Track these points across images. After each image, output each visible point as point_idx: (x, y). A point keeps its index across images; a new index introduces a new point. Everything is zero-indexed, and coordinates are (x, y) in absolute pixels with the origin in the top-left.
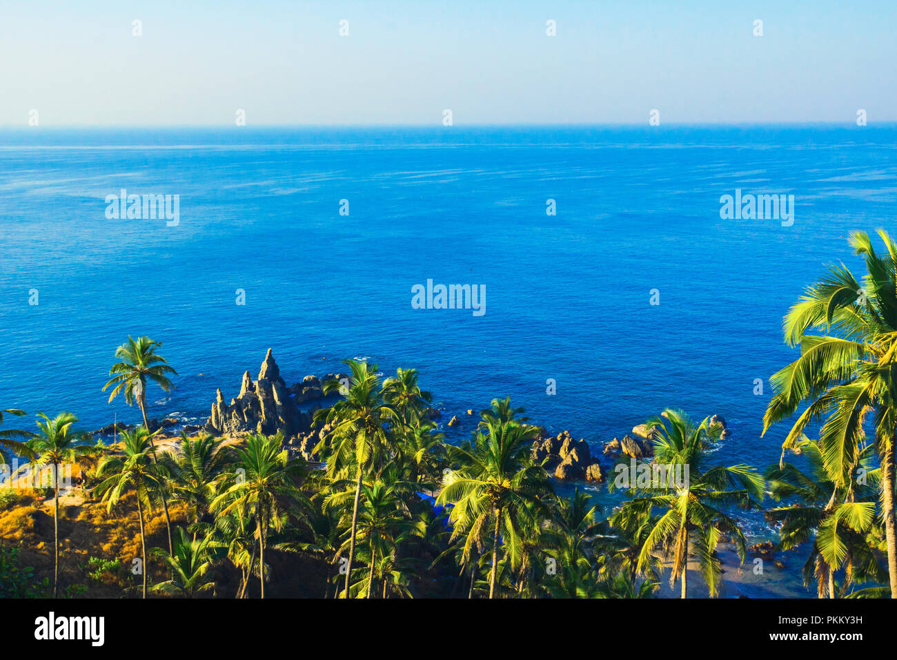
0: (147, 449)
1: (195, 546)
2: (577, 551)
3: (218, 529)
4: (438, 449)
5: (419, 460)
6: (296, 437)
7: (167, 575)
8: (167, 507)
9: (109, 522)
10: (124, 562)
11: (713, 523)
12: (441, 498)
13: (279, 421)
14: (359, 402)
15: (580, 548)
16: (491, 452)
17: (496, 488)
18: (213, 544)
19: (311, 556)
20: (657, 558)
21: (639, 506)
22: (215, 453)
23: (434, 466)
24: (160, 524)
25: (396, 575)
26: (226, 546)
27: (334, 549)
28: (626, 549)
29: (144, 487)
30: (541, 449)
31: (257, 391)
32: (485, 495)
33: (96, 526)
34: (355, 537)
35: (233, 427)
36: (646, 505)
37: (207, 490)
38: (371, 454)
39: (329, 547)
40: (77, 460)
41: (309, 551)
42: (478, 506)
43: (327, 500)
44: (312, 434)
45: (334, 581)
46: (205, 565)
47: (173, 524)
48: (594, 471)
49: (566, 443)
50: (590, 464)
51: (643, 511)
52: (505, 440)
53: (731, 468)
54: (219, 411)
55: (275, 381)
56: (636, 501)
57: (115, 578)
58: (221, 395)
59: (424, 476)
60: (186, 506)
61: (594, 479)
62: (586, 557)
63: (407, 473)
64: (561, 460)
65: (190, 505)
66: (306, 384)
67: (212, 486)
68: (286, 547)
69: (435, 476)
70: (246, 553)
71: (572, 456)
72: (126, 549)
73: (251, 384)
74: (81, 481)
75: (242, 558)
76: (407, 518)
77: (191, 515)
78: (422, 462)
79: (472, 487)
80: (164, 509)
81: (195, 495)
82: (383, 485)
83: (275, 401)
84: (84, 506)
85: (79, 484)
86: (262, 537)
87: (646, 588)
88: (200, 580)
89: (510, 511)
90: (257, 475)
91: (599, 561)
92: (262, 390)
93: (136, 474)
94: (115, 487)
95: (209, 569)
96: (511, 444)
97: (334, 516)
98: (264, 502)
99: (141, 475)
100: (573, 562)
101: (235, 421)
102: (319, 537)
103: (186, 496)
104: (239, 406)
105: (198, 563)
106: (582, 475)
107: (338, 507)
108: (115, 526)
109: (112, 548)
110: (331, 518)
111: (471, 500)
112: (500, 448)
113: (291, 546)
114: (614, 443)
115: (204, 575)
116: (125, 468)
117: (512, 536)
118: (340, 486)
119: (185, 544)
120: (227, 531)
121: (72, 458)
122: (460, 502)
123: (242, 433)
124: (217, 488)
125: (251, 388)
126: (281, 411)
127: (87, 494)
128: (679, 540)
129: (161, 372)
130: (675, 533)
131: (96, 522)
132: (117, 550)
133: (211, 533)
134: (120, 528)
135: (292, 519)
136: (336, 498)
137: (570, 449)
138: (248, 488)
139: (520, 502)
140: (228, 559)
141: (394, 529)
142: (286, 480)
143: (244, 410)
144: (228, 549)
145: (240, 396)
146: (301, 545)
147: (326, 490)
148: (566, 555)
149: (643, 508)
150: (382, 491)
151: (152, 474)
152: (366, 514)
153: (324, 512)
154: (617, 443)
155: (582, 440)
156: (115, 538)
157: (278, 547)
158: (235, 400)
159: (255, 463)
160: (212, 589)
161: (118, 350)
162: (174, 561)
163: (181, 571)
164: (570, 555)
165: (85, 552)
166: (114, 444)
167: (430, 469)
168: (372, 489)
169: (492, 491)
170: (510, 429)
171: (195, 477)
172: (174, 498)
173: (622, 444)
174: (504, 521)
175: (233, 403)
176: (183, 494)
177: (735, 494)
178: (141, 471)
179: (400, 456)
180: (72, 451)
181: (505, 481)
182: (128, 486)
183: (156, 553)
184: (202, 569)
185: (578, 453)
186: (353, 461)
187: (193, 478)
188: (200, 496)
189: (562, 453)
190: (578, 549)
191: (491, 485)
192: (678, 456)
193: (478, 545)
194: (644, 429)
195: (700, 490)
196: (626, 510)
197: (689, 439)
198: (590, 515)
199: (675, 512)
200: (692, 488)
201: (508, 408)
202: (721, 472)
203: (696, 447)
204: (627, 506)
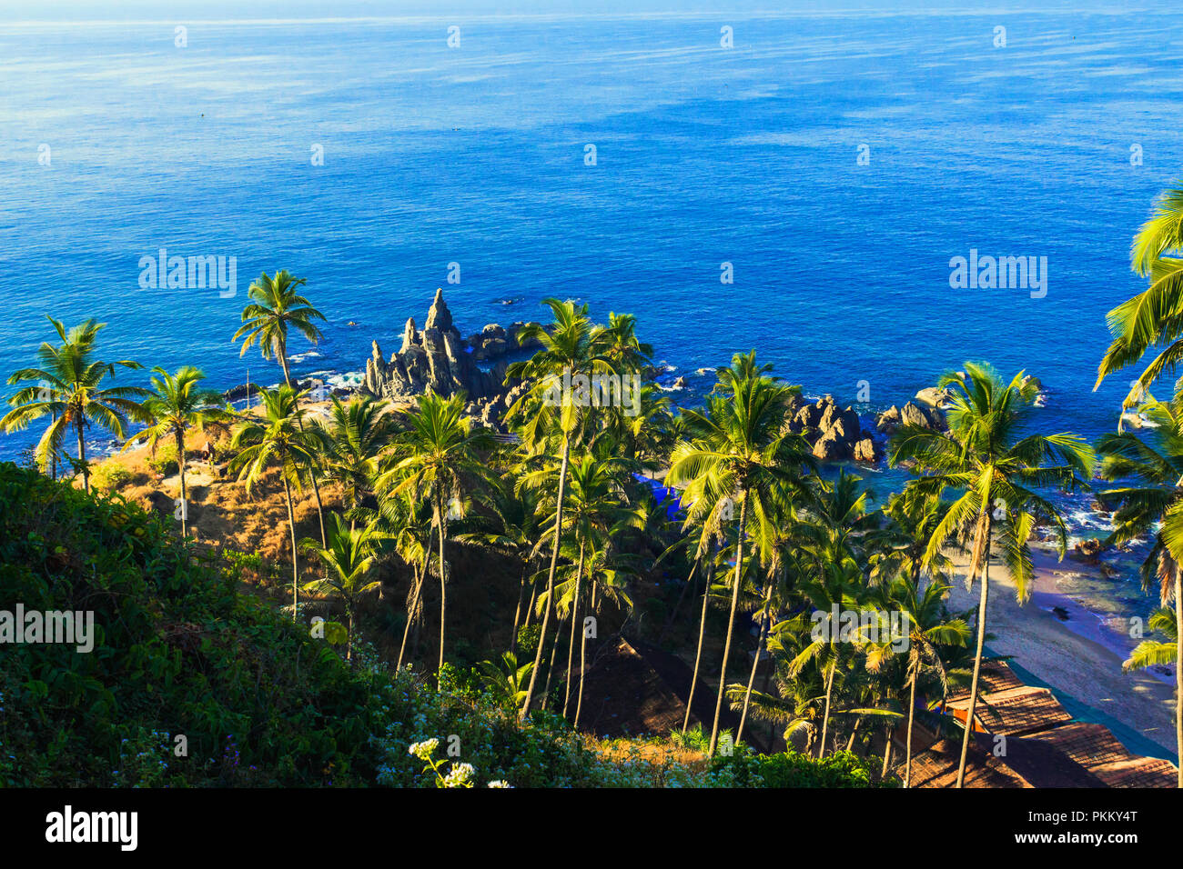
0: (292, 415)
1: (355, 536)
2: (842, 549)
3: (383, 516)
4: (660, 419)
5: (636, 432)
6: (476, 403)
7: (320, 572)
8: (317, 488)
9: (245, 506)
10: (266, 556)
11: (1025, 509)
12: (670, 477)
13: (453, 383)
14: (564, 354)
15: (846, 546)
16: (736, 416)
17: (743, 463)
18: (378, 535)
19: (500, 551)
20: (947, 558)
21: (928, 486)
22: (375, 421)
23: (657, 440)
24: (309, 510)
25: (610, 575)
26: (394, 537)
27: (530, 543)
28: (906, 546)
29: (291, 461)
30: (796, 420)
31: (424, 344)
32: (729, 472)
33: (229, 512)
34: (560, 524)
35: (395, 391)
36: (937, 485)
37: (367, 468)
38: (580, 421)
39: (524, 540)
40: (205, 426)
41: (499, 545)
42: (719, 485)
43: (521, 480)
44: (496, 400)
45: (531, 582)
46: (369, 559)
47: (325, 510)
48: (865, 448)
49: (828, 412)
50: (860, 439)
51: (933, 493)
52: (754, 402)
53: (1050, 438)
54: (376, 369)
55: (446, 331)
56: (925, 479)
57: (255, 575)
58: (378, 349)
59: (643, 453)
60: (341, 487)
61: (864, 458)
62: (853, 557)
63: (622, 448)
64: (821, 434)
65: (345, 486)
66: (488, 334)
67: (373, 462)
68: (469, 539)
69: (658, 453)
70: (419, 546)
71: (836, 429)
72: (267, 540)
73: (416, 335)
74: (208, 455)
75: (413, 553)
76: (623, 503)
77: (348, 499)
78: (640, 434)
79: (711, 462)
80: (313, 491)
81: (352, 473)
82: (593, 460)
83: (447, 357)
84: (214, 486)
85: (206, 458)
86: (442, 524)
87: (934, 593)
88: (361, 579)
89: (760, 493)
90: (433, 446)
91: (870, 562)
92: (431, 342)
93: (281, 445)
94: (254, 460)
95: (373, 564)
96: (761, 407)
97: (530, 501)
98: (443, 478)
99: (287, 446)
100: (838, 561)
101: (397, 383)
102: (510, 528)
103: (342, 474)
104: (401, 363)
105: (359, 559)
106: (848, 454)
107: (535, 490)
108: (253, 512)
109: (250, 538)
110: (526, 504)
111: (711, 479)
112: (747, 412)
113: (475, 538)
114: (892, 412)
115: (366, 572)
116: (267, 436)
117: (762, 524)
118: (535, 463)
119: (343, 533)
120: (394, 518)
121: (200, 424)
122: (696, 480)
123: (405, 397)
124: (380, 465)
125: (417, 340)
126: (455, 369)
127: (217, 472)
128: (978, 531)
129: (306, 317)
130: (973, 522)
131: (229, 506)
132: (256, 540)
133: (375, 521)
134: (259, 515)
135: (476, 504)
136: (533, 479)
137: (833, 419)
138: (423, 463)
139: (773, 481)
140: (396, 554)
141: (608, 517)
142: (469, 455)
143: (408, 369)
144: (396, 541)
145: (403, 351)
146: (488, 536)
147: (517, 469)
148: (827, 553)
149: (932, 489)
150: (592, 470)
151: (300, 445)
152: (573, 497)
153: (516, 496)
154: (896, 412)
155: (849, 409)
156: (253, 526)
157: (458, 538)
158: (397, 355)
159: (431, 431)
160: (376, 591)
161: (251, 288)
162: (329, 555)
163: (338, 567)
164: (833, 554)
165: (217, 543)
166: (248, 409)
167: (651, 443)
168: (580, 467)
169: (737, 466)
170: (760, 388)
171: (351, 450)
172: (325, 477)
173: (903, 413)
174: (752, 504)
175: (393, 359)
176: (337, 473)
177: (1055, 471)
178: (287, 441)
179: (617, 422)
180: (199, 416)
181: (754, 454)
182: (271, 461)
183: (307, 545)
184: (365, 565)
185: (844, 426)
186: (557, 429)
187: (349, 452)
188: (359, 475)
189: (823, 425)
190: (843, 546)
191: (735, 459)
192: (981, 422)
193: (719, 536)
194: (932, 394)
195: (1009, 466)
196: (910, 491)
197: (997, 400)
198: (860, 504)
199: (975, 494)
200: (997, 463)
201: (753, 365)
202: (1038, 443)
203: (1004, 410)
204: (913, 487)
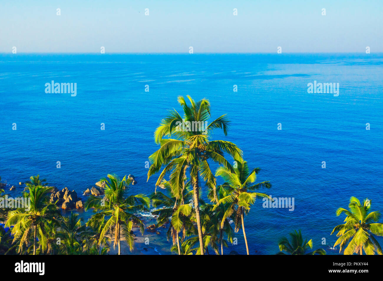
2: (73, 239)
11: (130, 220)
12: (7, 224)
15: (75, 238)
17: (34, 216)
20: (108, 238)
21: (99, 216)
23: (4, 210)
28: (95, 236)
30: (55, 197)
32: (29, 220)
36: (102, 216)
42: (25, 225)
48: (79, 204)
49: (66, 193)
50: (78, 201)
51: (101, 218)
52: (37, 194)
53: (136, 196)
56: (97, 214)
61: (79, 207)
62: (77, 241)
64: (64, 200)
69: (4, 214)
71: (69, 198)
79: (22, 217)
87: (104, 251)
89: (41, 226)
91: (83, 242)
96: (39, 196)
100: (72, 244)
106: (74, 206)
111: (22, 223)
112: (35, 198)
114: (88, 190)
117: (42, 237)
122: (17, 224)
128: (116, 228)
130: (115, 226)
137: (68, 195)
139: (45, 221)
148: (68, 241)
154: (89, 190)
155: (73, 191)
164: (70, 242)
167: (2, 212)
169: (32, 218)
170: (39, 189)
173: (91, 190)
174: (38, 230)
177: (138, 206)
181: (38, 213)
185: (72, 197)
189: (65, 197)
190: (74, 238)
191: (31, 215)
192: (114, 193)
193: (27, 243)
194: (100, 183)
195: (124, 207)
196: (93, 219)
197: (118, 185)
198: (79, 223)
199: (114, 217)
200: (120, 206)
201: (38, 180)
202: (132, 198)
203: (121, 189)
204: (94, 217)
